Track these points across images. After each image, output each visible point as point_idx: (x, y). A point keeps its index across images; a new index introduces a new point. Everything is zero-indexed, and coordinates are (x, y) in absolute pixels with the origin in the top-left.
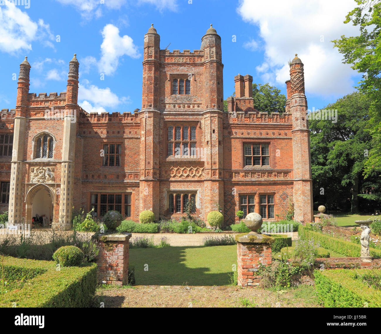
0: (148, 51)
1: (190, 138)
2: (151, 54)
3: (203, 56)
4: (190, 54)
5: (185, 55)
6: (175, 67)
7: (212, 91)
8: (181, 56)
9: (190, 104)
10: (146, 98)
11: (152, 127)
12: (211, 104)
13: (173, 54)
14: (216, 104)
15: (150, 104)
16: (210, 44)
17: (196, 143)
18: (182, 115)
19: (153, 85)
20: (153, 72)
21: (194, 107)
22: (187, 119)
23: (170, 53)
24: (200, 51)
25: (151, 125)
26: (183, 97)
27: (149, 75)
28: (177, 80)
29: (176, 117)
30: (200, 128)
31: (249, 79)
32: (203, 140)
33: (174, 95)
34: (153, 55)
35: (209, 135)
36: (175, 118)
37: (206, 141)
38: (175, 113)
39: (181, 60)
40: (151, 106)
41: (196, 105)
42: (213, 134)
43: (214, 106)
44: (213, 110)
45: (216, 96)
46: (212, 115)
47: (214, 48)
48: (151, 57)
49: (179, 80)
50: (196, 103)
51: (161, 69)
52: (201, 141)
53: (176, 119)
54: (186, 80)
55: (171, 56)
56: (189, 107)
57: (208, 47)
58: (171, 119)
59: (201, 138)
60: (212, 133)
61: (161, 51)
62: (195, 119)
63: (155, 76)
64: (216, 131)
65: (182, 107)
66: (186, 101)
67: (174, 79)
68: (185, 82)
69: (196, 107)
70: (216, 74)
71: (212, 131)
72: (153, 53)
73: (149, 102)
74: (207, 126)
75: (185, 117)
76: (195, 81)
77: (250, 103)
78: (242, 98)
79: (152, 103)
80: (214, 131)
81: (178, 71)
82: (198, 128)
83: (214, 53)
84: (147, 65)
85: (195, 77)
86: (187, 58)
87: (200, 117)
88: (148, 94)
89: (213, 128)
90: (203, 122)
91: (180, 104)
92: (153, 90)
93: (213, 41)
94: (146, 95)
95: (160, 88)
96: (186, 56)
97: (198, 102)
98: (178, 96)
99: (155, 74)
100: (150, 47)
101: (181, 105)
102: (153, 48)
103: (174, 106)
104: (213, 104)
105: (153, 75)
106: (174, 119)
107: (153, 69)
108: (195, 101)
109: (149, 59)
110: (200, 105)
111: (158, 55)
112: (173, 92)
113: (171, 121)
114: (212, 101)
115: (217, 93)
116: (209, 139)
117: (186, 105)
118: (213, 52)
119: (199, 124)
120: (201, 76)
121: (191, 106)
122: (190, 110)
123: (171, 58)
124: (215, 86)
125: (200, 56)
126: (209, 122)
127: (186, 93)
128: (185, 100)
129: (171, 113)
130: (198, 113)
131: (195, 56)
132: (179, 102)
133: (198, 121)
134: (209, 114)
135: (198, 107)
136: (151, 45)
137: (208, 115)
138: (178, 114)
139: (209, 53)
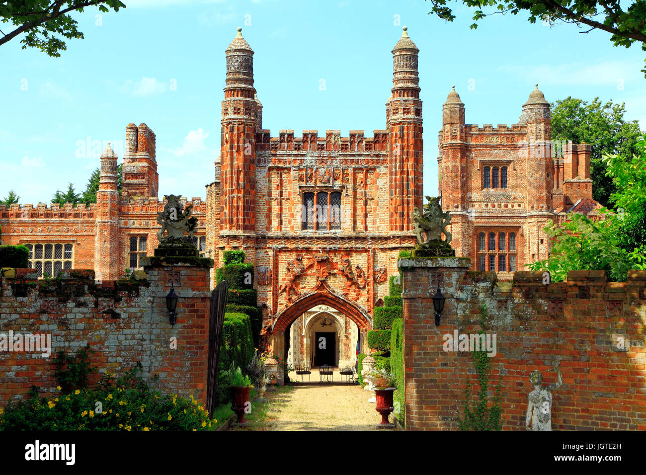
0: (451, 129)
1: (509, 248)
2: (455, 134)
3: (525, 134)
4: (507, 131)
5: (500, 132)
6: (486, 151)
7: (539, 187)
8: (495, 134)
9: (509, 202)
10: (451, 196)
11: (460, 236)
12: (538, 204)
13: (484, 131)
14: (544, 205)
15: (456, 205)
16: (536, 119)
17: (515, 255)
18: (497, 217)
19: (459, 179)
20: (458, 160)
21: (513, 206)
22: (503, 223)
23: (480, 130)
24: (521, 127)
25: (458, 232)
26: (498, 192)
27: (454, 164)
28: (490, 168)
29: (490, 220)
30: (522, 235)
31: (586, 151)
32: (526, 252)
33: (485, 190)
34: (459, 136)
35: (536, 246)
36: (488, 223)
37: (531, 254)
38: (487, 215)
39: (495, 141)
40: (457, 207)
41: (516, 204)
42: (541, 246)
43: (542, 207)
44: (541, 213)
45: (544, 194)
46: (540, 220)
47: (543, 124)
48: (456, 138)
49: (491, 168)
50: (516, 201)
51: (468, 154)
52: (523, 252)
53: (490, 223)
54: (502, 169)
55: (482, 133)
56: (506, 206)
57: (533, 123)
58: (482, 223)
59: (523, 250)
60: (540, 243)
61: (467, 126)
62: (515, 223)
63: (461, 166)
64: (545, 242)
65: (496, 207)
66: (502, 199)
67: (485, 167)
68: (500, 170)
69: (516, 207)
70: (544, 163)
71: (540, 241)
72: (459, 133)
73: (454, 202)
74: (532, 233)
75: (502, 220)
76: (515, 170)
77: (586, 188)
78: (575, 180)
79: (459, 203)
80: (542, 241)
81: (491, 155)
82: (518, 235)
83: (543, 132)
84: (450, 150)
85: (514, 164)
86: (503, 136)
87: (522, 220)
88: (453, 191)
89: (541, 237)
90: (525, 227)
91: (494, 202)
92: (459, 185)
93: (541, 115)
94: (451, 192)
95: (467, 181)
96: (501, 134)
97: (519, 200)
98: (492, 191)
99: (461, 162)
100: (454, 123)
101: (496, 204)
102: (458, 125)
103: (487, 206)
104: (541, 205)
105: (458, 164)
106: (486, 223)
107: (459, 155)
108: (515, 198)
109: (453, 142)
110: (521, 204)
111: (463, 135)
112: (485, 185)
113: (483, 226)
114: (540, 200)
115: (546, 189)
116: (536, 252)
117: (503, 204)
118: (540, 130)
119: (520, 230)
120: (523, 164)
121: (510, 205)
122: (508, 211)
123: (482, 138)
124: (543, 179)
125: (521, 134)
126: (535, 229)
127: (502, 187)
128: (501, 197)
129: (483, 215)
130: (519, 215)
131: (513, 134)
132: (493, 199)
133: (520, 227)
134: (536, 219)
135: (519, 206)
136: (455, 121)
137: (533, 220)
138: (492, 216)
139: (534, 132)
